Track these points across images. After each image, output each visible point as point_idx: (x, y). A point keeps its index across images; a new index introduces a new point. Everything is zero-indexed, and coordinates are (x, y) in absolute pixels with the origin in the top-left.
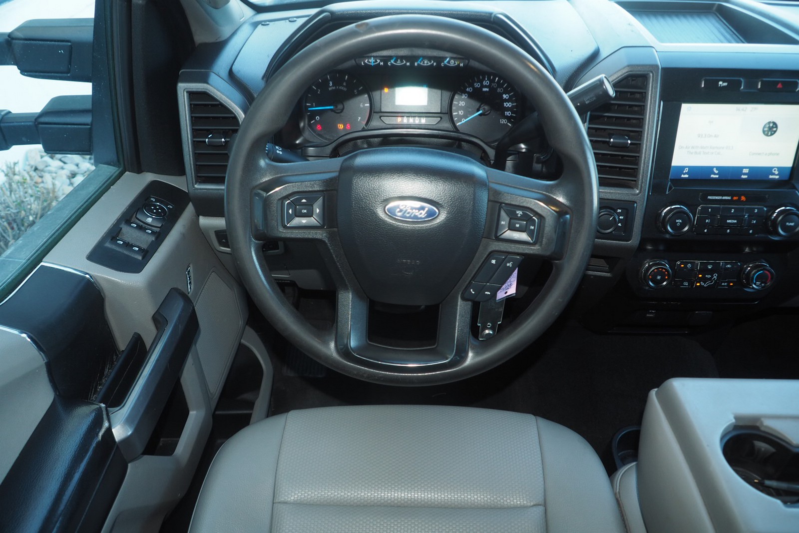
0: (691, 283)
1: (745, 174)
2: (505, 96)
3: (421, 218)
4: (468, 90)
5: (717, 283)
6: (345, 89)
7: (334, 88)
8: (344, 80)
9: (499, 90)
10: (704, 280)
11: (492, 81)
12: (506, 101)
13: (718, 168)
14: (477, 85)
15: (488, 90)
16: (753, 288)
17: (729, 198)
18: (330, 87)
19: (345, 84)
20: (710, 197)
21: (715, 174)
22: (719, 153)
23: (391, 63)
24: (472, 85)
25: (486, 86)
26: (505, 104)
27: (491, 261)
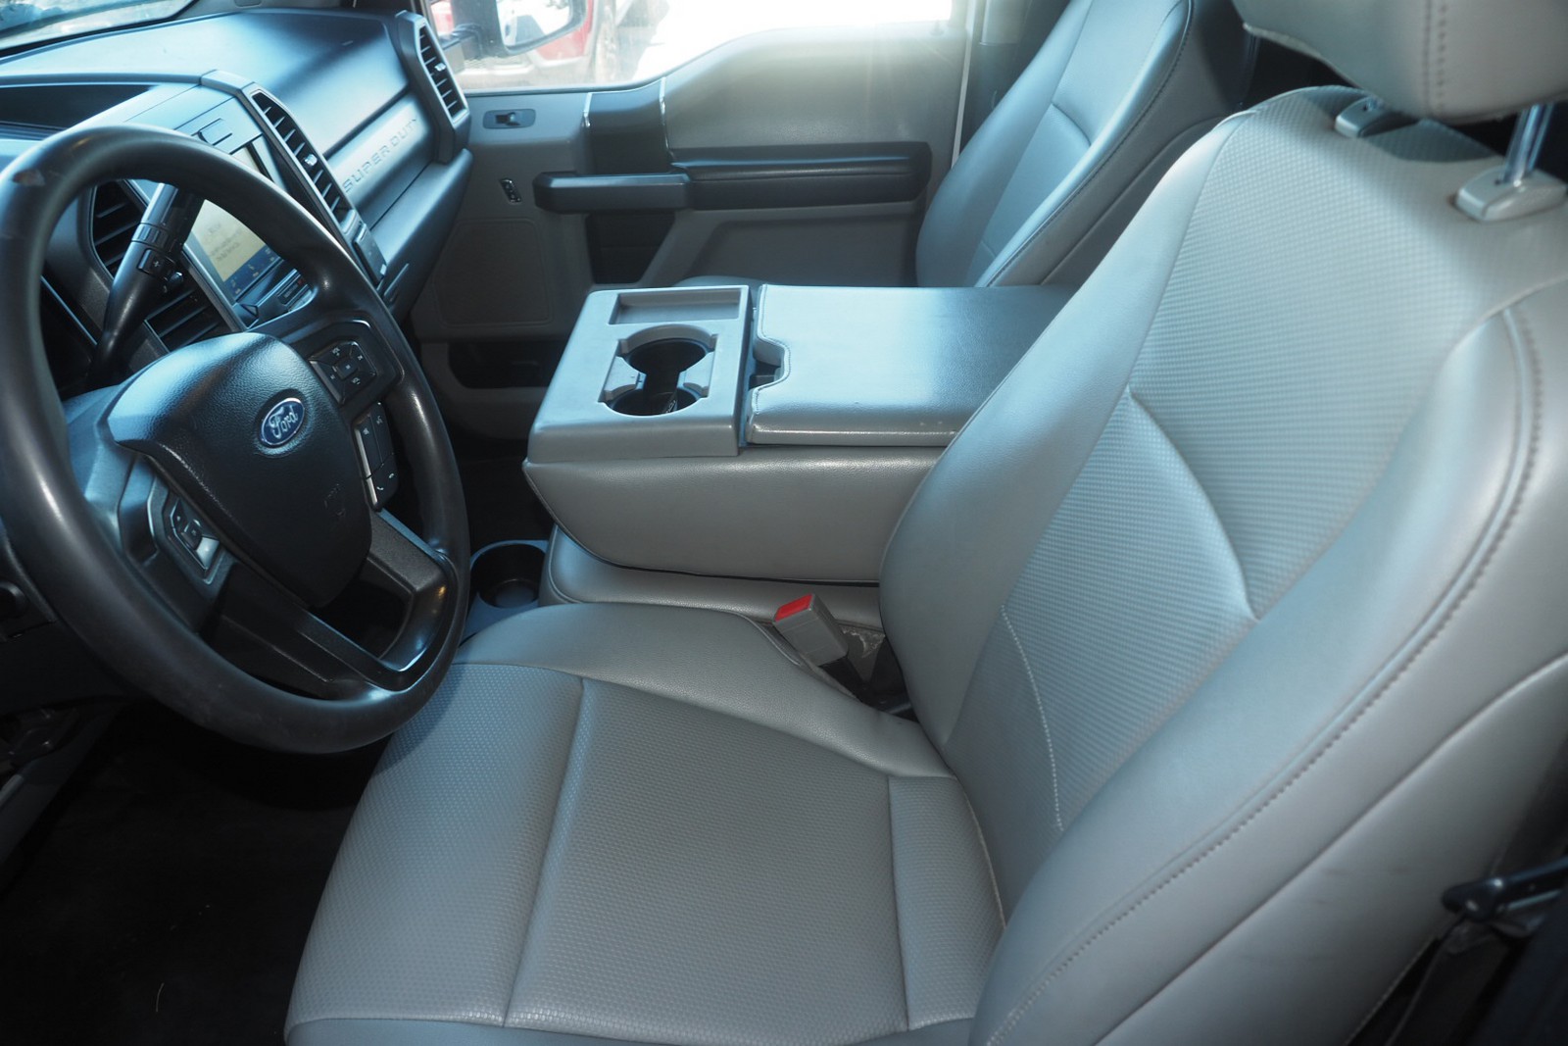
3: (298, 422)
13: (251, 262)
20: (286, 296)
21: (255, 271)
22: (238, 244)
27: (362, 434)
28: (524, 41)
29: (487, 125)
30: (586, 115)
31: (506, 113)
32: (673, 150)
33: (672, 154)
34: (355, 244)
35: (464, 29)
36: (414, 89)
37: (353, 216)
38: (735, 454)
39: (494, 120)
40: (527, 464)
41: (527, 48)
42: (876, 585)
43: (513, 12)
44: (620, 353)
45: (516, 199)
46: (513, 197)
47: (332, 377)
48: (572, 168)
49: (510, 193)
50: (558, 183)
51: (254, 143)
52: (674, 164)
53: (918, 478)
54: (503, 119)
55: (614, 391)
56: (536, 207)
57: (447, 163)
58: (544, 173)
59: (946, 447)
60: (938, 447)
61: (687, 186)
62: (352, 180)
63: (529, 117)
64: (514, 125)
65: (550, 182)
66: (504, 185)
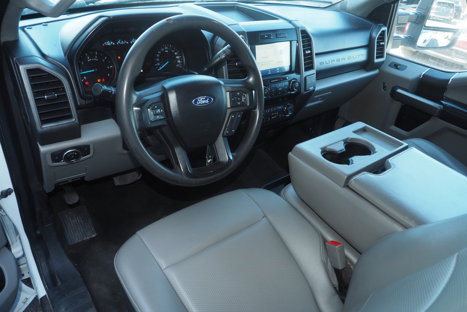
0: (271, 118)
1: (278, 70)
2: (176, 53)
3: (207, 103)
4: (159, 52)
5: (278, 116)
6: (97, 60)
7: (91, 60)
8: (96, 55)
9: (173, 51)
10: (274, 115)
11: (168, 47)
12: (177, 55)
13: (270, 70)
14: (162, 50)
15: (167, 51)
16: (289, 114)
17: (277, 80)
18: (88, 59)
19: (96, 57)
20: (272, 81)
21: (270, 72)
22: (269, 64)
23: (119, 43)
24: (160, 50)
25: (166, 50)
26: (177, 57)
27: (232, 117)
28: (428, 47)
29: (390, 65)
30: (422, 74)
31: (398, 64)
32: (445, 97)
33: (444, 97)
34: (305, 78)
35: (407, 36)
36: (369, 47)
37: (313, 72)
38: (342, 186)
39: (393, 65)
40: (290, 154)
41: (426, 49)
42: (361, 254)
43: (431, 37)
44: (344, 140)
45: (385, 90)
46: (384, 89)
47: (233, 99)
48: (407, 88)
49: (384, 87)
50: (399, 91)
51: (292, 41)
52: (441, 101)
53: (394, 232)
54: (396, 66)
55: (329, 149)
56: (389, 95)
57: (368, 70)
58: (397, 86)
59: (407, 228)
60: (406, 227)
61: (441, 110)
62: (325, 63)
63: (404, 68)
64: (398, 69)
65: (397, 89)
66: (384, 84)
